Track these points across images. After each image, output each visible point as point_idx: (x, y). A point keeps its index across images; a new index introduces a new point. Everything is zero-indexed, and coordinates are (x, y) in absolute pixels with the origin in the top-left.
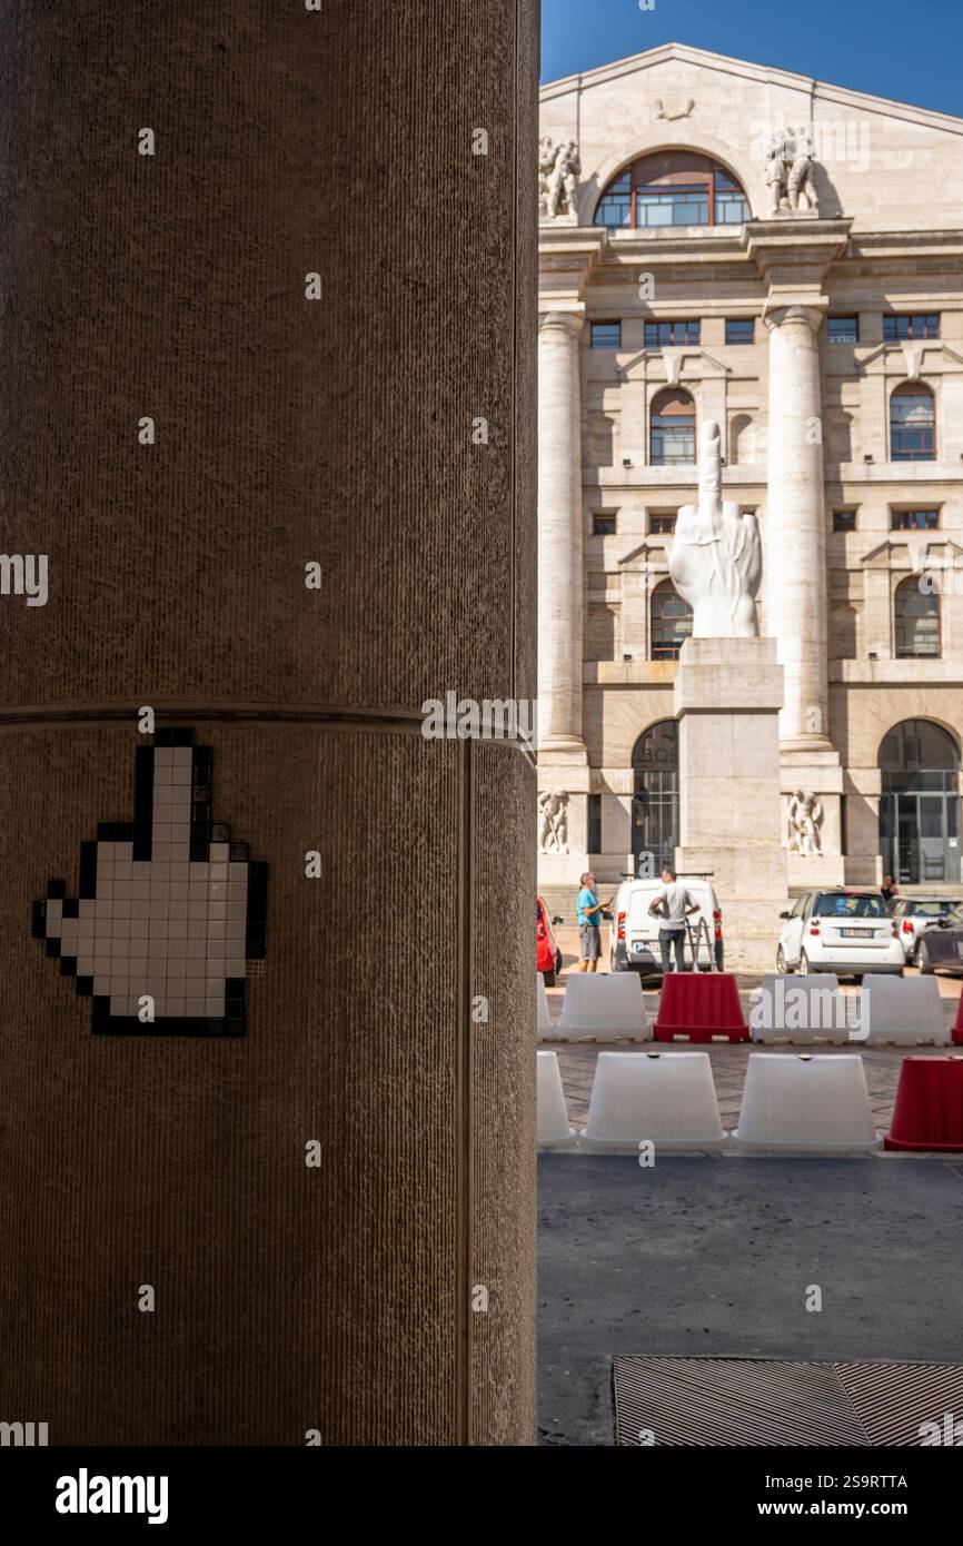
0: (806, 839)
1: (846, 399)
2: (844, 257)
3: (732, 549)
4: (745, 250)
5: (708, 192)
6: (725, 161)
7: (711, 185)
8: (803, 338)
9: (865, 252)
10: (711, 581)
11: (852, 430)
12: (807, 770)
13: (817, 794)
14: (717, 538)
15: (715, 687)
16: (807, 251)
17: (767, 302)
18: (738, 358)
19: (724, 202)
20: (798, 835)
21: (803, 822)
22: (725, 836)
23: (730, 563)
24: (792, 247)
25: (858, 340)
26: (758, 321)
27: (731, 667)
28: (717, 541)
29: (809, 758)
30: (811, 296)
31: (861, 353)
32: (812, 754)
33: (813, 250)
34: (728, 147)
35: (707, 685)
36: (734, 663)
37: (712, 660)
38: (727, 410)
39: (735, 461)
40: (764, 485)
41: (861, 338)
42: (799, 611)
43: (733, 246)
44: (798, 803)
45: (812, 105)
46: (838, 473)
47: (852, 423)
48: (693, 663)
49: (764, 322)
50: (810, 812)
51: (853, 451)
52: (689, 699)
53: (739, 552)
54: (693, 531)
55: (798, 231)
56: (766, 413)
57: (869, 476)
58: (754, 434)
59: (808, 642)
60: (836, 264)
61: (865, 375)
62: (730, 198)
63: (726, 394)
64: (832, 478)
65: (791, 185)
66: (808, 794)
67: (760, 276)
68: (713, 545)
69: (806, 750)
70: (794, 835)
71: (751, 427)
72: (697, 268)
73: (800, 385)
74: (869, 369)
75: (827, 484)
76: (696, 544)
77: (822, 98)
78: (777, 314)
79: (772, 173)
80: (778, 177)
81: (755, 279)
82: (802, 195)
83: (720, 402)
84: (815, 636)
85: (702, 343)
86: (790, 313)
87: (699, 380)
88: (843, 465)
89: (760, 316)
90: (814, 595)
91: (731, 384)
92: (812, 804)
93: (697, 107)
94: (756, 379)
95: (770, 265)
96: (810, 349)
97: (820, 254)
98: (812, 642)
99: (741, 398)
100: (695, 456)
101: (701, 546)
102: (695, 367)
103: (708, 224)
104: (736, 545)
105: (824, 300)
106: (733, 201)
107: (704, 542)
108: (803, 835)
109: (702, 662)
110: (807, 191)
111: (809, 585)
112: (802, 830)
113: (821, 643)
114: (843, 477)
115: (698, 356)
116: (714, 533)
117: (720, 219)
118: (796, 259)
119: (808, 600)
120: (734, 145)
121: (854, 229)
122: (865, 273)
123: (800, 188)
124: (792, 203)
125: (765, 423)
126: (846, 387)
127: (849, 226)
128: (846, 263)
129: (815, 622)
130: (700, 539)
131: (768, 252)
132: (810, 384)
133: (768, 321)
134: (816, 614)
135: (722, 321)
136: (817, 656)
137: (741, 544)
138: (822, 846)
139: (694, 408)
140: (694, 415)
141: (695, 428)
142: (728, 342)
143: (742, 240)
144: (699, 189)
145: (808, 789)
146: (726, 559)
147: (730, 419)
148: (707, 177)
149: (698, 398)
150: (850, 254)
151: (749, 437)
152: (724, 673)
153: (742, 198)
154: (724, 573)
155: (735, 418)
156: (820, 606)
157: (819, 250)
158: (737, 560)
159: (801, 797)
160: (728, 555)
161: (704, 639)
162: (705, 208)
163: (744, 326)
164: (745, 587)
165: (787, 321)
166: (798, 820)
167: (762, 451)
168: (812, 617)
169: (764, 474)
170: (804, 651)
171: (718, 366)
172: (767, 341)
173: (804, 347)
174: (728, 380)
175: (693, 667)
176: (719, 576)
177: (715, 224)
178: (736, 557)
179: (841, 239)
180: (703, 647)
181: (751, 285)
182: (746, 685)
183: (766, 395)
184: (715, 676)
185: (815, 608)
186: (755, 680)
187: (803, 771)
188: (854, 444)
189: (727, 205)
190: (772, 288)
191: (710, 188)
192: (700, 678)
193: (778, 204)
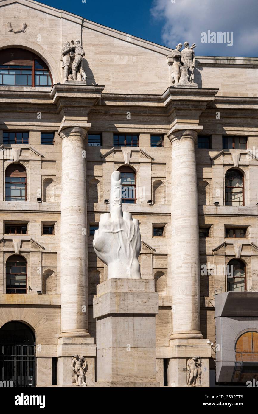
0: (79, 378)
1: (96, 173)
2: (98, 105)
3: (129, 235)
4: (53, 99)
5: (32, 70)
6: (41, 55)
7: (34, 67)
8: (79, 142)
9: (108, 103)
10: (119, 250)
11: (98, 187)
12: (81, 346)
13: (85, 357)
14: (122, 229)
15: (126, 303)
16: (83, 100)
17: (62, 125)
18: (47, 151)
19: (39, 75)
20: (76, 376)
21: (78, 370)
22: (130, 377)
23: (128, 242)
24: (76, 98)
25: (101, 145)
26: (56, 134)
27: (133, 294)
28: (122, 231)
29: (81, 340)
30: (83, 122)
31: (103, 151)
32: (82, 338)
33: (85, 101)
34: (42, 49)
35: (122, 302)
36: (134, 291)
37: (124, 290)
38: (41, 175)
39: (45, 200)
40: (59, 212)
41: (103, 144)
42: (77, 271)
43: (46, 96)
44: (76, 361)
45: (82, 30)
46: (93, 208)
47: (98, 184)
48: (115, 291)
49: (59, 134)
50: (82, 365)
51: (99, 198)
52: (114, 309)
53: (132, 236)
54: (110, 226)
55: (79, 91)
56: (60, 178)
57: (106, 209)
58: (53, 188)
59: (80, 286)
60: (94, 108)
61: (105, 162)
62: (42, 73)
63: (41, 168)
64: (90, 210)
65: (74, 68)
66: (81, 357)
67: (58, 112)
68: (120, 233)
69: (80, 337)
70: (74, 376)
71: (52, 184)
72: (28, 106)
73: (78, 165)
74: (107, 159)
75: (88, 212)
76: (111, 232)
77: (86, 27)
78: (67, 130)
79: (65, 62)
80: (68, 64)
81: (55, 113)
82: (78, 73)
83: (38, 171)
84: (84, 284)
85: (30, 143)
86: (73, 130)
87: (29, 161)
88: (95, 204)
89: (57, 131)
90: (83, 264)
91: (43, 163)
92: (83, 361)
93: (28, 27)
94: (55, 161)
95: (65, 107)
96: (82, 148)
97: (87, 102)
98: (82, 286)
99: (48, 170)
100: (26, 197)
101: (114, 233)
102: (26, 155)
103: (32, 86)
104: (130, 233)
105: (89, 125)
106: (44, 75)
107: (116, 231)
108: (78, 376)
109: (119, 291)
110: (81, 72)
111: (81, 260)
112: (78, 374)
113: (86, 287)
114: (95, 210)
115: (28, 149)
116: (120, 227)
117: (37, 84)
118: (77, 104)
119: (81, 266)
120: (45, 47)
121: (104, 92)
122: (106, 113)
123: (78, 71)
124: (74, 77)
125: (59, 182)
126: (96, 167)
127: (102, 90)
128: (98, 108)
129: (84, 277)
130: (113, 230)
131: (64, 100)
132: (82, 165)
133: (62, 134)
134: (84, 273)
135: (39, 133)
136: (84, 293)
137: (133, 233)
138: (87, 381)
139: (26, 174)
140: (26, 177)
141: (26, 184)
142: (42, 143)
143: (51, 94)
144: (28, 68)
145: (81, 355)
146: (126, 240)
147: (43, 180)
148: (32, 63)
149: (28, 169)
150: (100, 104)
151: (51, 189)
152: (130, 296)
153: (48, 74)
154: (125, 247)
155: (45, 180)
156: (86, 269)
157: (87, 101)
158: (131, 241)
159: (78, 358)
160: (127, 238)
161: (120, 279)
162: (30, 78)
163: (50, 136)
164: (135, 255)
165: (71, 134)
166: (76, 369)
167: (58, 196)
168: (82, 275)
169: (59, 207)
170: (79, 291)
171: (37, 154)
172: (61, 143)
173: (79, 146)
174: (42, 161)
175: (115, 293)
176: (123, 248)
177: (35, 86)
178: (131, 239)
179: (98, 95)
180: (119, 283)
181: (53, 116)
182: (140, 302)
183: (60, 169)
184: (126, 297)
185: (84, 271)
186: (145, 300)
187: (78, 346)
188: (99, 194)
189: (41, 77)
190: (64, 118)
191: (33, 68)
192: (119, 298)
193: (68, 77)
